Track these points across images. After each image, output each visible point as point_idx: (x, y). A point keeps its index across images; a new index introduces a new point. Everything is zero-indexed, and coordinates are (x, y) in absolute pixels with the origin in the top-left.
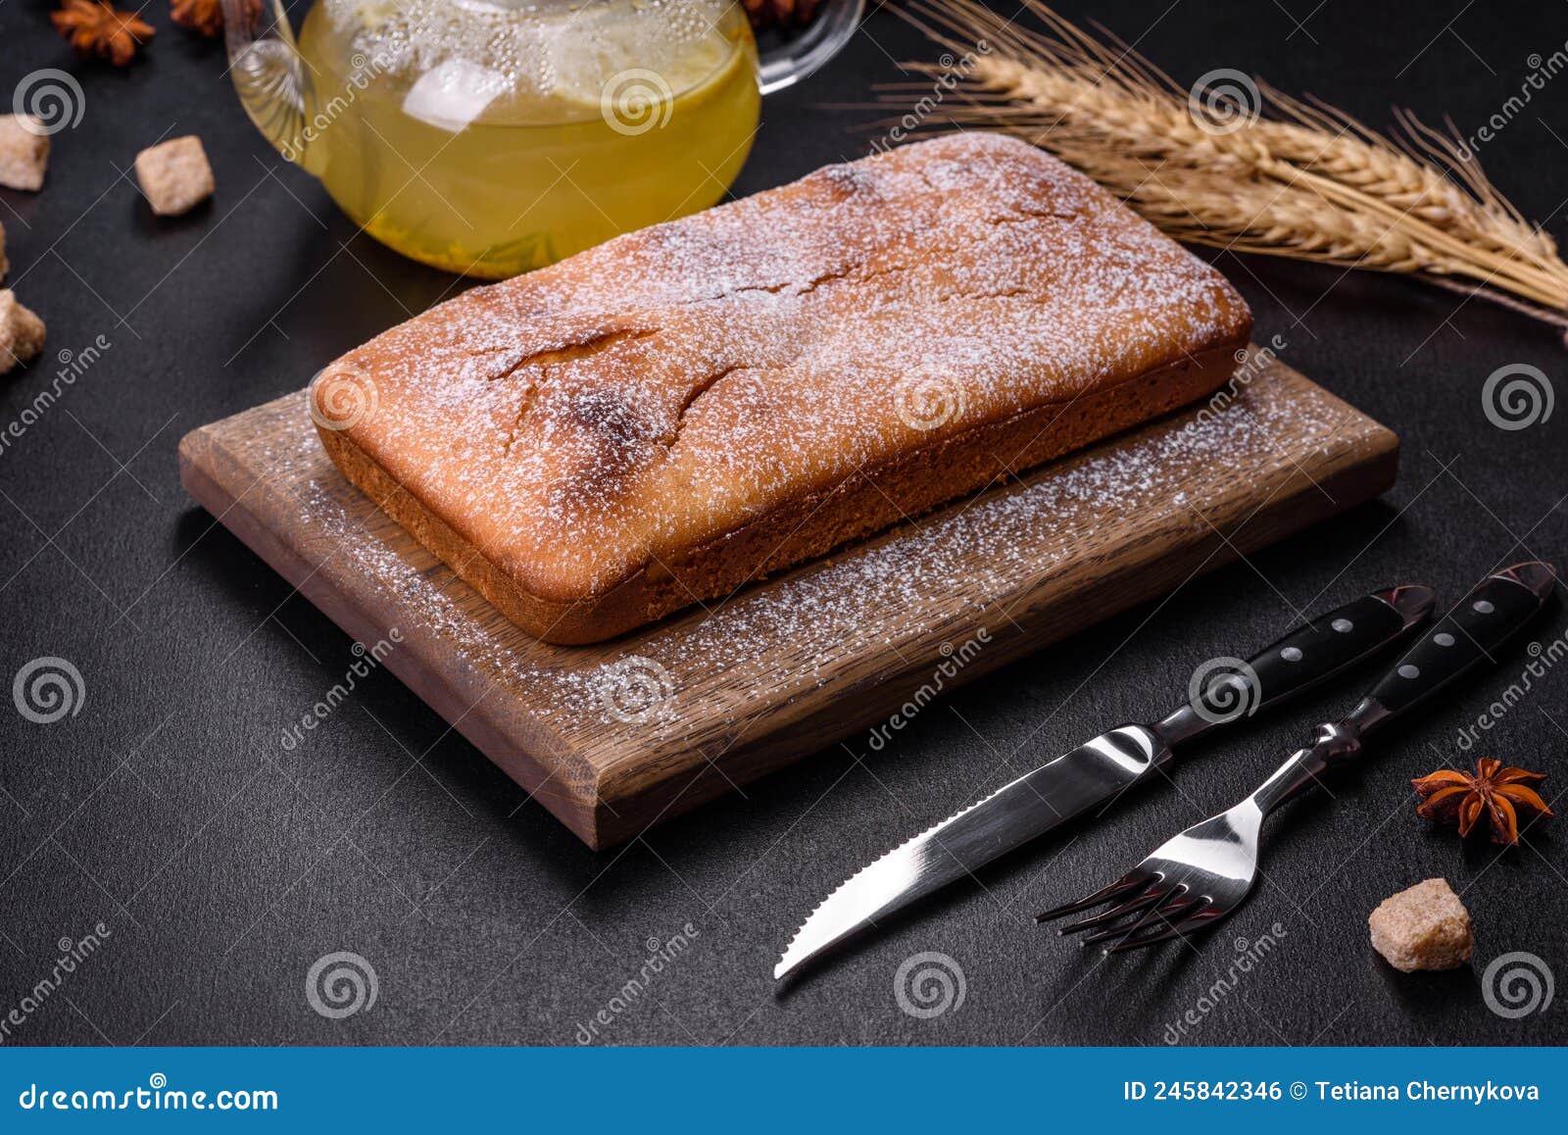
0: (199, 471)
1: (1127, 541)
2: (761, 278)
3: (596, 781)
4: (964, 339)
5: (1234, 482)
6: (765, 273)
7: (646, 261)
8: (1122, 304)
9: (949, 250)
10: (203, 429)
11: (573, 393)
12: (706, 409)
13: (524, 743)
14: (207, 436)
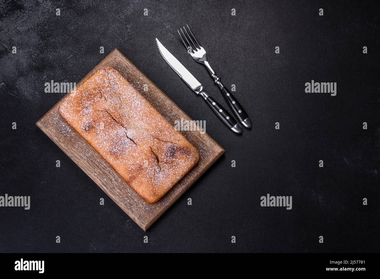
2: (124, 135)
4: (133, 105)
6: (123, 135)
7: (121, 154)
8: (118, 82)
9: (115, 107)
11: (167, 156)
12: (164, 139)
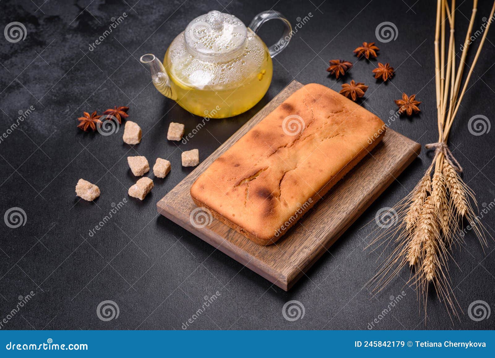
0: (164, 210)
1: (373, 188)
3: (286, 279)
5: (391, 167)
10: (162, 200)
12: (284, 185)
13: (266, 272)
14: (164, 202)
